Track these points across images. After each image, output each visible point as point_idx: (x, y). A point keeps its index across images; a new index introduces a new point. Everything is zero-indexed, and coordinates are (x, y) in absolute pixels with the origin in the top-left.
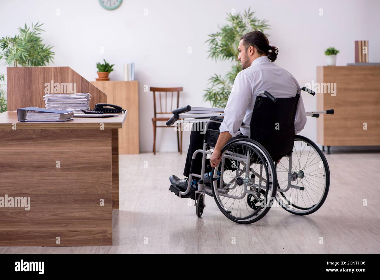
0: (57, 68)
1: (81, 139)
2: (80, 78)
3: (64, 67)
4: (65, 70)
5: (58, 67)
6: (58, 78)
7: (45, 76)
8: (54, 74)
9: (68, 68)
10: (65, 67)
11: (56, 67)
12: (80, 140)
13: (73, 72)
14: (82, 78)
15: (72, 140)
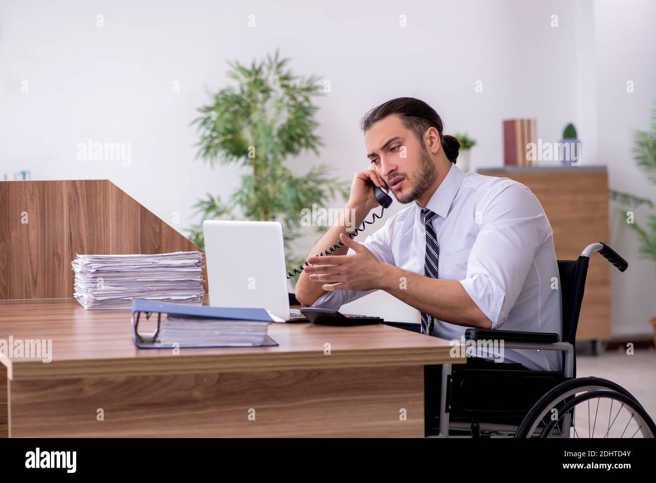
0: (78, 184)
1: (337, 399)
2: (139, 209)
3: (96, 181)
4: (98, 188)
5: (81, 182)
6: (79, 211)
7: (44, 205)
8: (70, 199)
9: (105, 183)
10: (100, 181)
11: (74, 182)
12: (335, 402)
13: (120, 193)
14: (144, 210)
15: (311, 401)
